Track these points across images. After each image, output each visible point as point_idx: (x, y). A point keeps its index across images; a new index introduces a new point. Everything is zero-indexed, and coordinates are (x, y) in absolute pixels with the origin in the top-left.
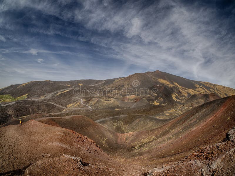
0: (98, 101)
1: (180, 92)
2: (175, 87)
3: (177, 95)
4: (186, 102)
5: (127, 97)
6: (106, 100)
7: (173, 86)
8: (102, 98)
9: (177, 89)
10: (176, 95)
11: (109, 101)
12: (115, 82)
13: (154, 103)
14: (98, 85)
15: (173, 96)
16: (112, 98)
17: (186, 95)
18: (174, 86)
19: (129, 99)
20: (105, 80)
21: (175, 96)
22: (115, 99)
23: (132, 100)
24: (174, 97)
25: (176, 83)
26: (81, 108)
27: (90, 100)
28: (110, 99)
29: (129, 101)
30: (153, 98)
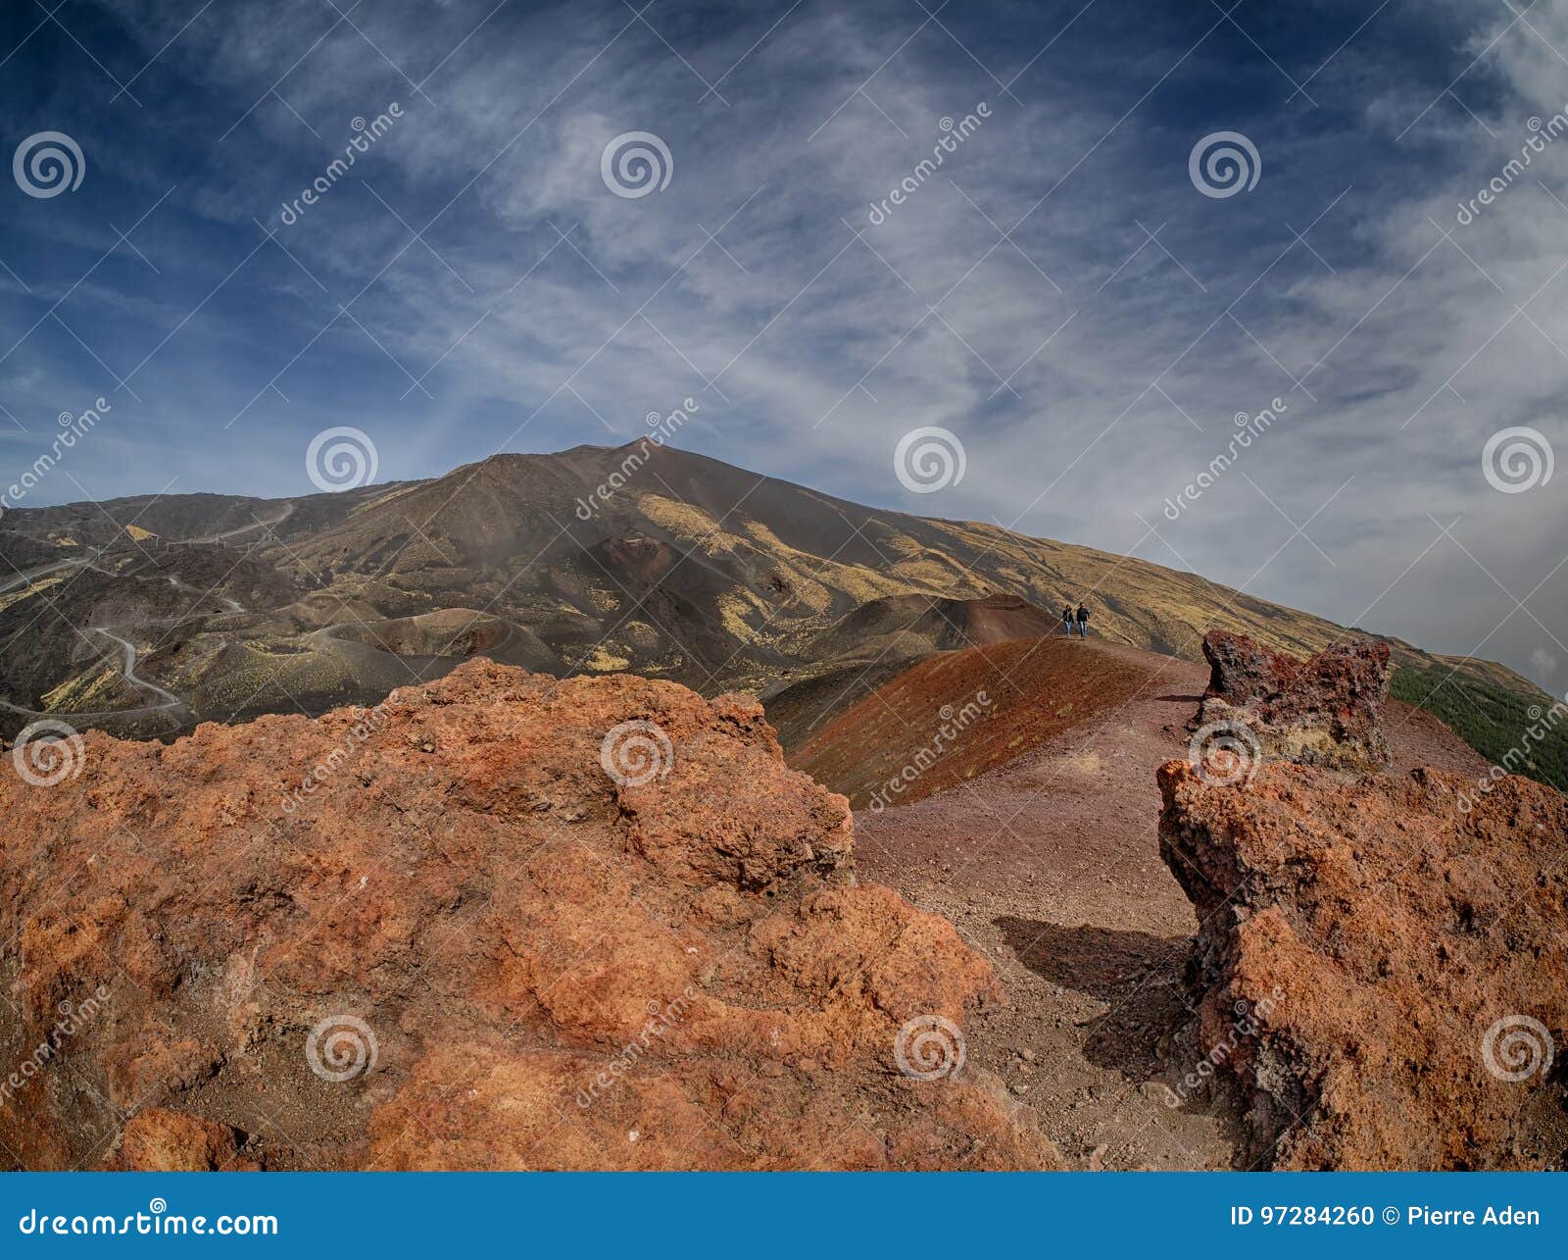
0: (225, 651)
1: (780, 585)
2: (748, 552)
3: (757, 602)
4: (813, 648)
5: (415, 618)
6: (276, 649)
7: (738, 548)
8: (253, 632)
9: (765, 564)
10: (750, 603)
11: (294, 650)
12: (356, 511)
13: (595, 659)
14: (246, 538)
15: (726, 613)
16: (316, 628)
17: (819, 601)
18: (746, 543)
19: (426, 636)
20: (294, 501)
21: (743, 608)
22: (335, 634)
23: (442, 641)
24: (733, 617)
25: (763, 527)
26: (121, 707)
27: (177, 648)
28: (303, 639)
29: (429, 650)
30: (591, 624)
